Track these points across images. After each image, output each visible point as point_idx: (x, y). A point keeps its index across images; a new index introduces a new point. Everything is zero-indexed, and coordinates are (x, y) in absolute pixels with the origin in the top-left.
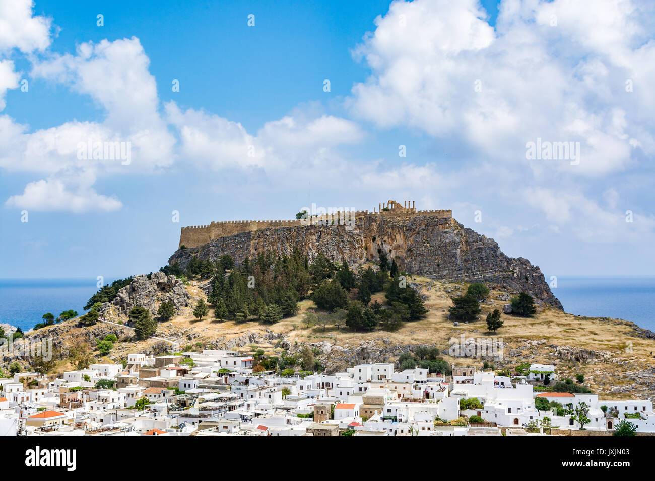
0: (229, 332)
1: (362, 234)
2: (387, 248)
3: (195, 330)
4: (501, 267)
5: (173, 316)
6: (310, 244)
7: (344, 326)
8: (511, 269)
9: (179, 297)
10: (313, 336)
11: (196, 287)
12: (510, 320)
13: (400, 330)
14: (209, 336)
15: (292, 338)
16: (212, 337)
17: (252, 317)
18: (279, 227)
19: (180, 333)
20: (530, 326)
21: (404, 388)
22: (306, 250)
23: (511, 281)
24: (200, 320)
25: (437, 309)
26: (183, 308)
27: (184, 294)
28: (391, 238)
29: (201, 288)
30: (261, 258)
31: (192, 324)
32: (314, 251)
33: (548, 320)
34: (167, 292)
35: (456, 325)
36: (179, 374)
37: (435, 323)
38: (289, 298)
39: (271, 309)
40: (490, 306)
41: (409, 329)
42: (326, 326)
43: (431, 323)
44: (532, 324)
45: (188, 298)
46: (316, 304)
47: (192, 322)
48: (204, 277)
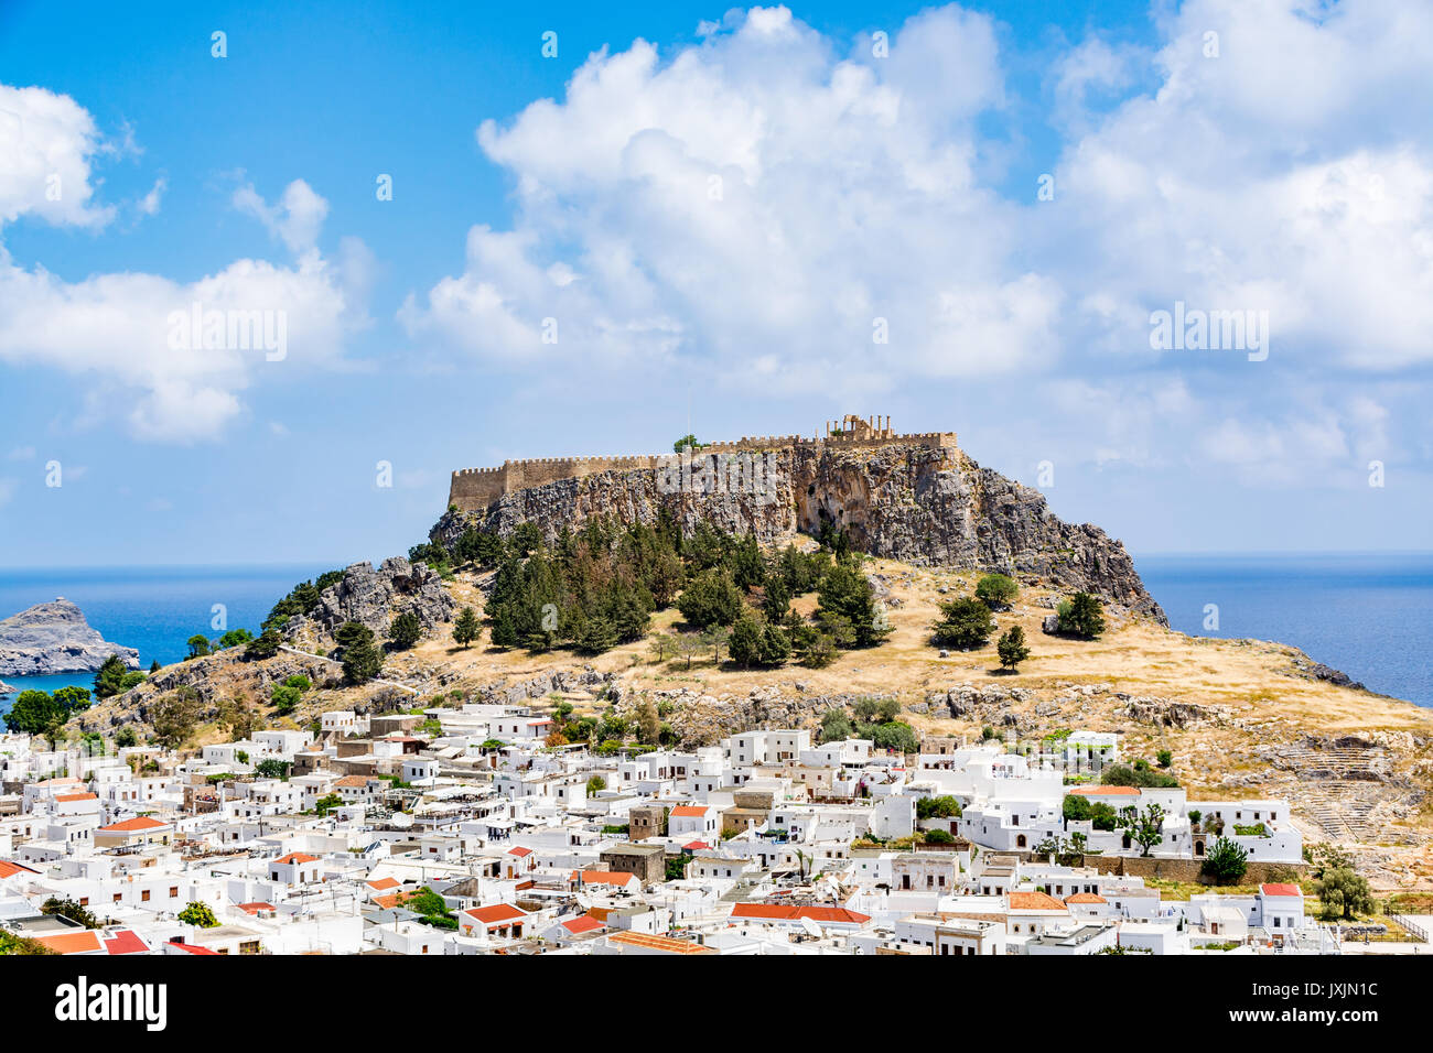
0: (514, 671)
1: (789, 481)
2: (834, 506)
3: (454, 666)
4: (1049, 541)
5: (418, 639)
6: (690, 502)
7: (727, 658)
8: (1069, 546)
9: (431, 603)
10: (667, 678)
11: (469, 585)
12: (1051, 644)
13: (833, 666)
14: (477, 677)
15: (627, 682)
16: (481, 679)
17: (561, 642)
18: (631, 470)
19: (426, 673)
20: (1088, 658)
21: (820, 778)
22: (683, 511)
23: (1068, 570)
24: (467, 648)
25: (916, 625)
26: (439, 625)
27: (441, 599)
28: (842, 487)
29: (478, 586)
30: (593, 528)
31: (451, 654)
32: (697, 514)
33: (1128, 645)
34: (411, 594)
35: (943, 655)
36: (409, 750)
37: (904, 652)
38: (631, 604)
39: (594, 626)
40: (1018, 619)
41: (852, 663)
42: (693, 659)
43: (897, 652)
44: (1092, 654)
45: (450, 605)
46: (684, 616)
47: (451, 652)
48: (487, 563)
